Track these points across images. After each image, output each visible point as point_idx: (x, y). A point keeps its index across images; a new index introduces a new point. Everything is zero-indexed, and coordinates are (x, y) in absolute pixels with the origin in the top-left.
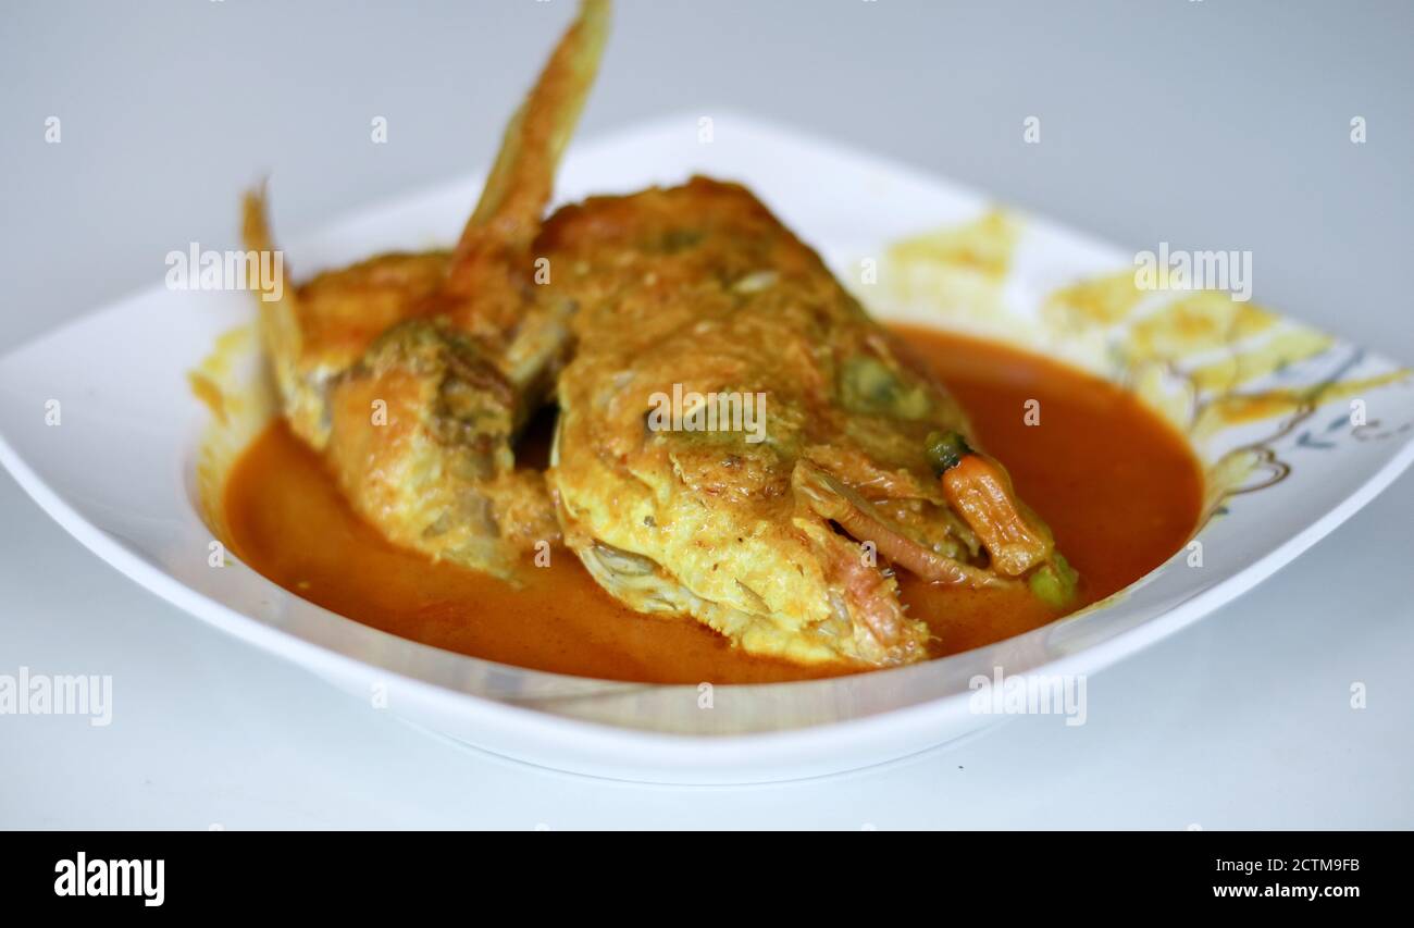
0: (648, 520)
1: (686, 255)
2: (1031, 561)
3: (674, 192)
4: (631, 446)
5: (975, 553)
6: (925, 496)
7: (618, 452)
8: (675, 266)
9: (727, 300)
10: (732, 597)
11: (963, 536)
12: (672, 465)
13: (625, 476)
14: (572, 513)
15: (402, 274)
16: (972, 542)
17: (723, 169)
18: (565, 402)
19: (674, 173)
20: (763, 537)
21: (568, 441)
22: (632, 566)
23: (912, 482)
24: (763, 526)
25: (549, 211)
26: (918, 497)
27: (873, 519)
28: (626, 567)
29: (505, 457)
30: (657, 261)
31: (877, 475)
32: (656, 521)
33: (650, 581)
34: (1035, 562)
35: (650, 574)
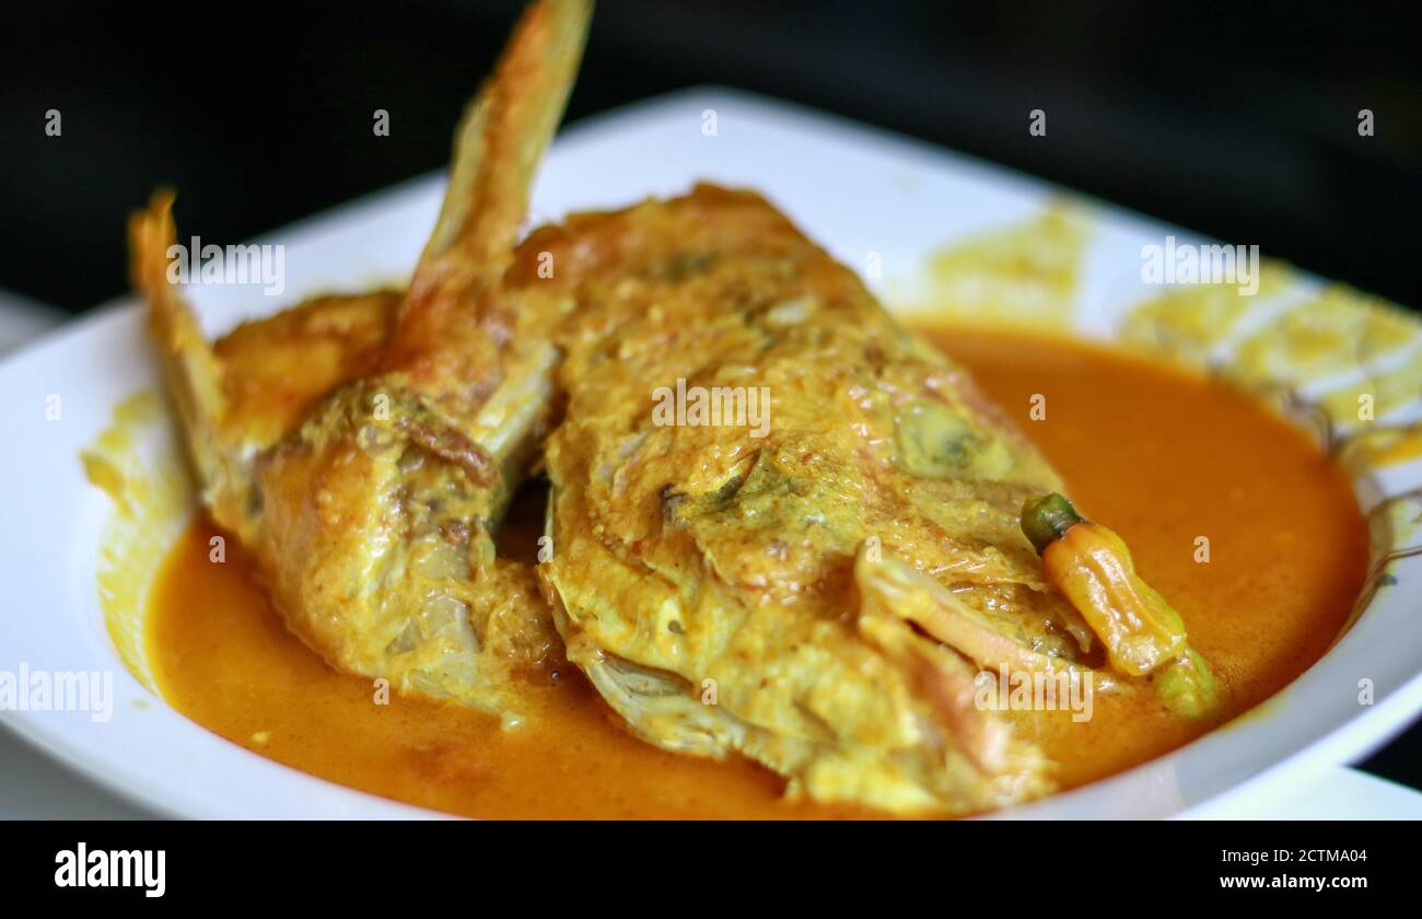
0: (674, 627)
1: (698, 283)
2: (1158, 659)
3: (676, 204)
4: (644, 531)
5: (1086, 649)
6: (1020, 580)
7: (628, 539)
8: (685, 298)
9: (756, 338)
10: (785, 723)
11: (1071, 628)
12: (701, 556)
13: (640, 570)
14: (575, 619)
15: (344, 320)
16: (1082, 635)
17: (731, 173)
18: (556, 476)
19: (673, 181)
20: (826, 644)
21: (565, 526)
22: (653, 683)
23: (1003, 563)
24: (824, 629)
25: (523, 234)
26: (1011, 581)
27: (959, 614)
28: (646, 685)
29: (485, 548)
30: (662, 290)
31: (957, 556)
32: (683, 627)
33: (678, 703)
34: (1163, 660)
35: (678, 693)
